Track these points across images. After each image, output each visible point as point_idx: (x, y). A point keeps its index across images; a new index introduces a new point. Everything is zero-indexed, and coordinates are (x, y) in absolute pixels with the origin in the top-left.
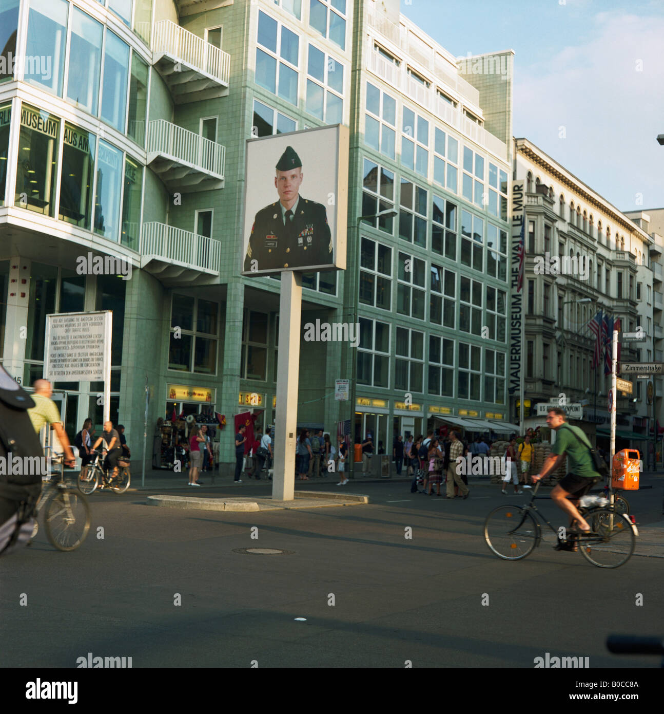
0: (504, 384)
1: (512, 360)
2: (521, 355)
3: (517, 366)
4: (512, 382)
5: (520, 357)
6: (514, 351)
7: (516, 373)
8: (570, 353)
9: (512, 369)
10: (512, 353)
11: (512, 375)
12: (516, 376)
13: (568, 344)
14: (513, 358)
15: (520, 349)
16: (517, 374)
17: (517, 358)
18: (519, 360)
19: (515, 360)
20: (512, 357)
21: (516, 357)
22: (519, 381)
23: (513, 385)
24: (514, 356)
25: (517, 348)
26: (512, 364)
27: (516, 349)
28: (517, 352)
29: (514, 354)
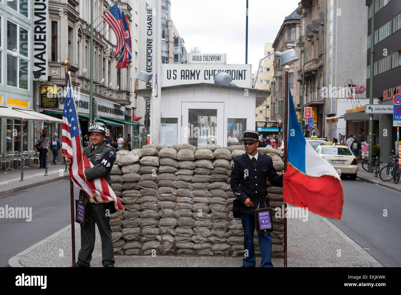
0: (27, 67)
1: (36, 40)
2: (46, 34)
3: (42, 47)
4: (36, 64)
5: (45, 36)
6: (38, 30)
7: (41, 54)
8: (85, 44)
9: (36, 49)
10: (36, 32)
11: (36, 56)
12: (41, 59)
13: (84, 34)
14: (38, 37)
15: (45, 28)
16: (42, 57)
17: (42, 38)
18: (45, 40)
19: (40, 39)
20: (35, 36)
21: (40, 36)
22: (45, 64)
23: (37, 69)
24: (38, 35)
25: (42, 26)
26: (36, 44)
27: (40, 27)
28: (42, 31)
29: (38, 32)
